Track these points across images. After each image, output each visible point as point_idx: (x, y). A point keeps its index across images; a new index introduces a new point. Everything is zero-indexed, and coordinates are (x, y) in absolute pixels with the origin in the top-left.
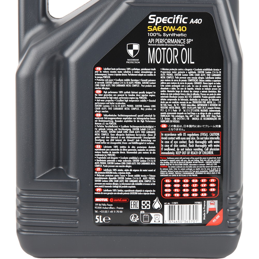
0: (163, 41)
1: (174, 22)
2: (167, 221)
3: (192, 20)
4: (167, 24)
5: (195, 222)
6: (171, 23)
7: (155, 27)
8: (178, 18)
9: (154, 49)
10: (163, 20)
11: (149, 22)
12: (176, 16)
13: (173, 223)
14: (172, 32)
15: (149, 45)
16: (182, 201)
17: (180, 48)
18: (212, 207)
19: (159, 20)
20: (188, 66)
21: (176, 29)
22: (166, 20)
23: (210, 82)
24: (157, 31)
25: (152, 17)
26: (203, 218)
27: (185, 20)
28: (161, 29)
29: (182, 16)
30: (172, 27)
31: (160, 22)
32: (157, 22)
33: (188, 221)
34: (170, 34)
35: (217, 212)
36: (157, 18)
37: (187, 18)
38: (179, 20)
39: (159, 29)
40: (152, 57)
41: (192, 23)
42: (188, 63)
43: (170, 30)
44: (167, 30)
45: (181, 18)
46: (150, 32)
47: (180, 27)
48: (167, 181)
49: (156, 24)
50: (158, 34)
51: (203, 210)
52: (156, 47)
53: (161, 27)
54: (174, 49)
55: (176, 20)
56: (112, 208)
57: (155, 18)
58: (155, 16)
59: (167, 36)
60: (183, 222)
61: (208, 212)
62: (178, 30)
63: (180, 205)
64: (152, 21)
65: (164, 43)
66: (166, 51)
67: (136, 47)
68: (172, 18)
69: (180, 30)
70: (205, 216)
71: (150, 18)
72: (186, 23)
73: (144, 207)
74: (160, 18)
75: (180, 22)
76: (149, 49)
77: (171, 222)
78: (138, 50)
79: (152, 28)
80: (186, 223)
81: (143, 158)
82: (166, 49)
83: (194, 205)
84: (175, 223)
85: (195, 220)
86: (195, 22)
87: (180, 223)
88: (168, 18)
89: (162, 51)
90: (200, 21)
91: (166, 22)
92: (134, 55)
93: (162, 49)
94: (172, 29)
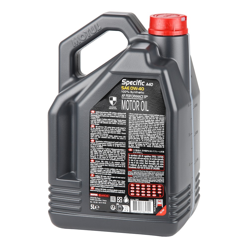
0: (131, 96)
1: (136, 85)
2: (132, 211)
3: (147, 83)
4: (133, 86)
5: (149, 213)
6: (135, 85)
7: (126, 87)
8: (139, 82)
9: (125, 100)
10: (131, 83)
11: (122, 84)
12: (138, 81)
13: (136, 212)
14: (135, 91)
15: (122, 98)
16: (141, 199)
17: (140, 101)
18: (160, 203)
19: (128, 83)
20: (145, 112)
21: (138, 89)
22: (132, 83)
23: (158, 123)
24: (127, 89)
25: (124, 81)
26: (154, 211)
27: (143, 84)
28: (129, 88)
29: (141, 81)
30: (135, 87)
31: (128, 84)
32: (127, 84)
33: (145, 212)
34: (134, 92)
35: (162, 207)
36: (127, 81)
37: (144, 82)
38: (140, 83)
39: (128, 88)
40: (124, 106)
41: (147, 85)
42: (145, 111)
43: (134, 89)
44: (132, 89)
45: (141, 82)
46: (123, 90)
47: (140, 88)
48: (132, 185)
49: (126, 86)
50: (127, 91)
51: (154, 205)
52: (126, 100)
53: (129, 87)
54: (137, 101)
55: (138, 83)
56: (100, 200)
57: (126, 81)
58: (125, 80)
59: (133, 93)
60: (142, 212)
61: (157, 207)
62: (139, 89)
63: (140, 201)
64: (124, 83)
65: (131, 97)
66: (132, 102)
67: (115, 99)
68: (135, 82)
69: (140, 90)
70: (155, 209)
71: (123, 81)
72: (144, 85)
73: (118, 201)
74: (129, 81)
75: (140, 85)
76: (122, 100)
77: (135, 211)
78: (116, 101)
79: (124, 87)
80: (144, 213)
81: (118, 170)
82: (132, 101)
83: (148, 201)
84: (137, 212)
85: (149, 212)
86: (149, 85)
87: (140, 213)
88: (133, 82)
89: (130, 102)
90: (152, 85)
91: (132, 84)
92: (113, 104)
93: (130, 101)
94: (136, 88)
